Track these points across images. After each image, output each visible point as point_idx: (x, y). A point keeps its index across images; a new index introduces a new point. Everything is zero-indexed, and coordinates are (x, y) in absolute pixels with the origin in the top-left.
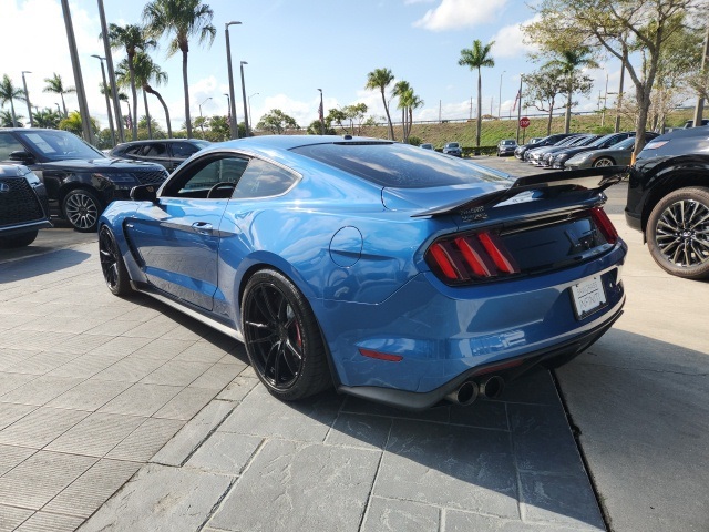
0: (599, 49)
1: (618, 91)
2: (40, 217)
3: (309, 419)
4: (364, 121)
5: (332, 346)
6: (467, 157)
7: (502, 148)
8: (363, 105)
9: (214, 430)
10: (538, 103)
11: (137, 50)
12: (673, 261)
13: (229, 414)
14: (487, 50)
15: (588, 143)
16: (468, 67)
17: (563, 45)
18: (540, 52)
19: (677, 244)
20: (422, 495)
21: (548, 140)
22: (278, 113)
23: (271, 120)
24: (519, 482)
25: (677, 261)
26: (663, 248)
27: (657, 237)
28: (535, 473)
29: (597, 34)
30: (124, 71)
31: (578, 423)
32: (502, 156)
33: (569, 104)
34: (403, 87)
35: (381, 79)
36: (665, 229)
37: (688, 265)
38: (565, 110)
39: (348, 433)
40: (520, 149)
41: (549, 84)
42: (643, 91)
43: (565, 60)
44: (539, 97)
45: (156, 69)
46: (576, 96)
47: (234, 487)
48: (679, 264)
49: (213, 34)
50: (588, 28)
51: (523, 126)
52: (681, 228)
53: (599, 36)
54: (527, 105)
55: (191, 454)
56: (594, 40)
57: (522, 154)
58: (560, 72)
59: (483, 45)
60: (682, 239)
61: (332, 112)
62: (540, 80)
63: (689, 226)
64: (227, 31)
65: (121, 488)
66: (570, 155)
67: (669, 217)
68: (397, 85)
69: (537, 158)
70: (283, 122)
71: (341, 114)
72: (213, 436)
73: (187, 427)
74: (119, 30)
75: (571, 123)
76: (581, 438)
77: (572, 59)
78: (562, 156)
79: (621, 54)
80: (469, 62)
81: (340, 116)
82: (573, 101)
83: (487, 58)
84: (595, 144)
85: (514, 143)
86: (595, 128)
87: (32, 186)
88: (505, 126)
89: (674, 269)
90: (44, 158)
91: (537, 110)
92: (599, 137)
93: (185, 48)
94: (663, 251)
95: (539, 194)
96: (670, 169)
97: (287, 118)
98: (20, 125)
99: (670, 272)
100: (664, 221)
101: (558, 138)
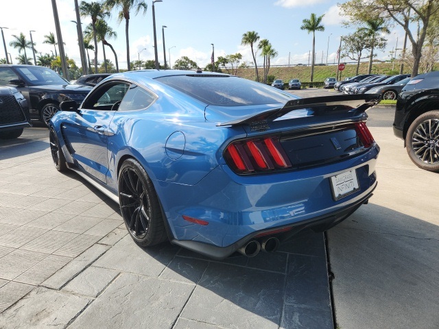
0: (389, 20)
1: (403, 48)
2: (23, 120)
3: (154, 260)
4: (240, 64)
5: (167, 214)
6: (304, 89)
7: (327, 83)
8: (239, 54)
9: (90, 265)
10: (351, 55)
11: (98, 17)
12: (422, 159)
13: (103, 254)
14: (320, 20)
15: (381, 81)
16: (306, 31)
17: (365, 17)
18: (350, 21)
19: (426, 148)
20: (213, 318)
21: (356, 78)
22: (186, 58)
23: (181, 63)
24: (283, 312)
25: (425, 160)
26: (416, 150)
27: (413, 143)
28: (296, 306)
29: (388, 9)
30: (90, 31)
31: (334, 270)
32: (326, 88)
33: (372, 56)
34: (265, 43)
35: (251, 38)
36: (418, 138)
37: (432, 162)
38: (369, 60)
39: (177, 271)
40: (338, 84)
41: (358, 42)
42: (417, 48)
43: (369, 27)
44: (352, 51)
45: (109, 29)
46: (376, 50)
47: (89, 307)
48: (426, 162)
49: (146, 8)
50: (382, 6)
51: (341, 69)
52: (429, 137)
53: (389, 11)
54: (344, 56)
55: (68, 282)
56: (386, 13)
57: (339, 87)
58: (366, 35)
59: (317, 17)
60: (429, 145)
61: (219, 58)
62: (353, 40)
63: (434, 136)
64: (153, 7)
65: (15, 303)
66: (368, 88)
67: (421, 130)
68: (261, 42)
69: (347, 89)
70: (189, 65)
71: (225, 60)
72: (87, 269)
73: (74, 262)
74: (87, 5)
75: (373, 68)
76: (334, 281)
77: (375, 27)
78: (363, 89)
79: (404, 23)
80: (308, 28)
81: (224, 61)
82: (374, 53)
83: (319, 25)
84: (385, 82)
85: (334, 80)
86: (389, 72)
87: (18, 101)
88: (331, 69)
89: (423, 165)
90: (31, 84)
91: (350, 59)
92: (388, 77)
93: (127, 17)
94: (416, 153)
95: (312, 112)
96: (425, 97)
97: (192, 62)
98: (30, 64)
99: (420, 167)
100: (418, 132)
101: (363, 77)
